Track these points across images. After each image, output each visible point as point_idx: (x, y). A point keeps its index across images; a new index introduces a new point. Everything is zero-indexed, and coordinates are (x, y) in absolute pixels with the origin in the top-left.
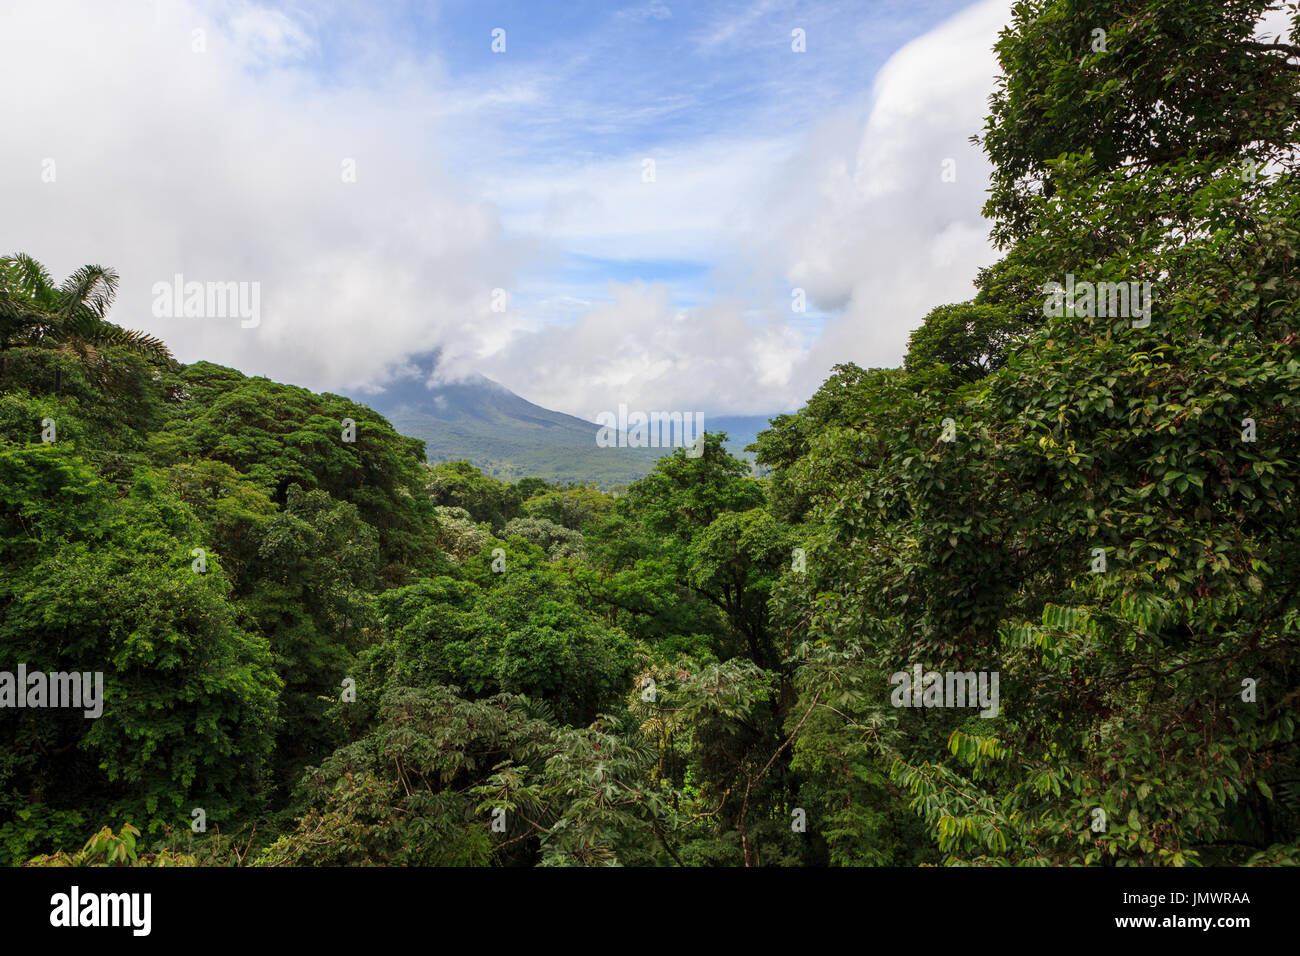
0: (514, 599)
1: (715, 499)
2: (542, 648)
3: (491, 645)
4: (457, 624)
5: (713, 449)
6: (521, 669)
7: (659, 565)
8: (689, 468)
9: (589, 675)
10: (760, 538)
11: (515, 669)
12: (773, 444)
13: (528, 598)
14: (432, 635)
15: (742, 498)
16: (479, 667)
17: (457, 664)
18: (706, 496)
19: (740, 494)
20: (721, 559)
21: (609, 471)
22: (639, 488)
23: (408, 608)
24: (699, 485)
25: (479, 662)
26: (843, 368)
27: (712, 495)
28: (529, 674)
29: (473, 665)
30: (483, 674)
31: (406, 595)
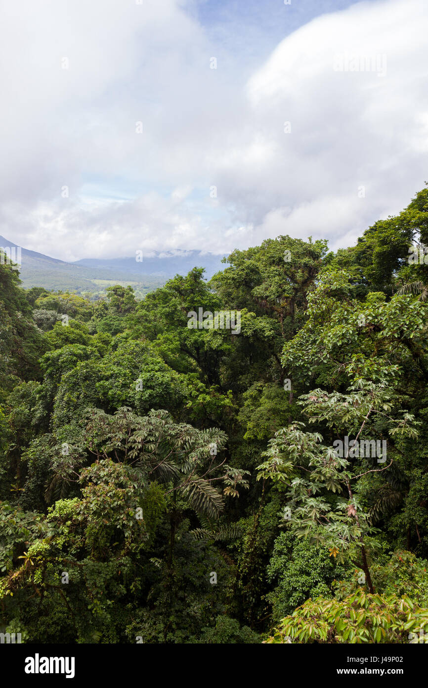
0: (130, 357)
1: (201, 303)
2: (162, 384)
3: (124, 383)
4: (99, 371)
5: (196, 276)
6: (150, 395)
7: (171, 337)
8: (186, 286)
9: (179, 397)
10: (249, 324)
11: (147, 396)
12: (238, 275)
13: (137, 356)
14: (86, 378)
15: (215, 303)
16: (119, 395)
17: (105, 394)
18: (196, 301)
19: (214, 301)
20: (225, 335)
21: (62, 284)
22: (154, 296)
23: (63, 362)
24: (192, 295)
25: (118, 392)
26: (282, 237)
27: (199, 301)
28: (154, 398)
29: (115, 394)
30: (121, 399)
31: (60, 355)
